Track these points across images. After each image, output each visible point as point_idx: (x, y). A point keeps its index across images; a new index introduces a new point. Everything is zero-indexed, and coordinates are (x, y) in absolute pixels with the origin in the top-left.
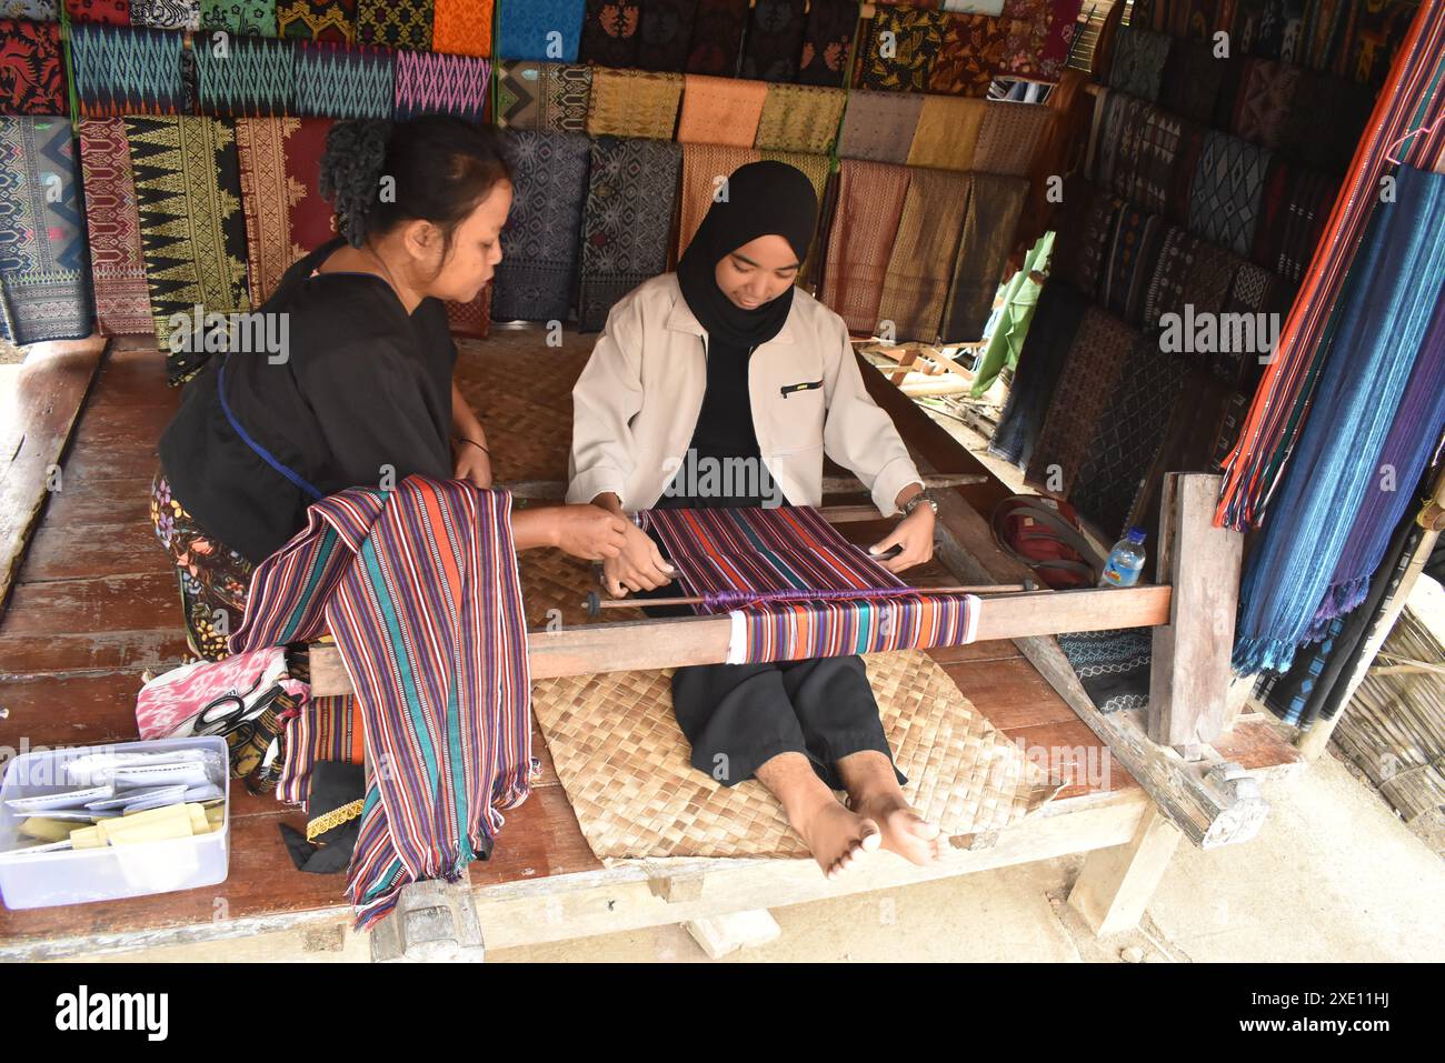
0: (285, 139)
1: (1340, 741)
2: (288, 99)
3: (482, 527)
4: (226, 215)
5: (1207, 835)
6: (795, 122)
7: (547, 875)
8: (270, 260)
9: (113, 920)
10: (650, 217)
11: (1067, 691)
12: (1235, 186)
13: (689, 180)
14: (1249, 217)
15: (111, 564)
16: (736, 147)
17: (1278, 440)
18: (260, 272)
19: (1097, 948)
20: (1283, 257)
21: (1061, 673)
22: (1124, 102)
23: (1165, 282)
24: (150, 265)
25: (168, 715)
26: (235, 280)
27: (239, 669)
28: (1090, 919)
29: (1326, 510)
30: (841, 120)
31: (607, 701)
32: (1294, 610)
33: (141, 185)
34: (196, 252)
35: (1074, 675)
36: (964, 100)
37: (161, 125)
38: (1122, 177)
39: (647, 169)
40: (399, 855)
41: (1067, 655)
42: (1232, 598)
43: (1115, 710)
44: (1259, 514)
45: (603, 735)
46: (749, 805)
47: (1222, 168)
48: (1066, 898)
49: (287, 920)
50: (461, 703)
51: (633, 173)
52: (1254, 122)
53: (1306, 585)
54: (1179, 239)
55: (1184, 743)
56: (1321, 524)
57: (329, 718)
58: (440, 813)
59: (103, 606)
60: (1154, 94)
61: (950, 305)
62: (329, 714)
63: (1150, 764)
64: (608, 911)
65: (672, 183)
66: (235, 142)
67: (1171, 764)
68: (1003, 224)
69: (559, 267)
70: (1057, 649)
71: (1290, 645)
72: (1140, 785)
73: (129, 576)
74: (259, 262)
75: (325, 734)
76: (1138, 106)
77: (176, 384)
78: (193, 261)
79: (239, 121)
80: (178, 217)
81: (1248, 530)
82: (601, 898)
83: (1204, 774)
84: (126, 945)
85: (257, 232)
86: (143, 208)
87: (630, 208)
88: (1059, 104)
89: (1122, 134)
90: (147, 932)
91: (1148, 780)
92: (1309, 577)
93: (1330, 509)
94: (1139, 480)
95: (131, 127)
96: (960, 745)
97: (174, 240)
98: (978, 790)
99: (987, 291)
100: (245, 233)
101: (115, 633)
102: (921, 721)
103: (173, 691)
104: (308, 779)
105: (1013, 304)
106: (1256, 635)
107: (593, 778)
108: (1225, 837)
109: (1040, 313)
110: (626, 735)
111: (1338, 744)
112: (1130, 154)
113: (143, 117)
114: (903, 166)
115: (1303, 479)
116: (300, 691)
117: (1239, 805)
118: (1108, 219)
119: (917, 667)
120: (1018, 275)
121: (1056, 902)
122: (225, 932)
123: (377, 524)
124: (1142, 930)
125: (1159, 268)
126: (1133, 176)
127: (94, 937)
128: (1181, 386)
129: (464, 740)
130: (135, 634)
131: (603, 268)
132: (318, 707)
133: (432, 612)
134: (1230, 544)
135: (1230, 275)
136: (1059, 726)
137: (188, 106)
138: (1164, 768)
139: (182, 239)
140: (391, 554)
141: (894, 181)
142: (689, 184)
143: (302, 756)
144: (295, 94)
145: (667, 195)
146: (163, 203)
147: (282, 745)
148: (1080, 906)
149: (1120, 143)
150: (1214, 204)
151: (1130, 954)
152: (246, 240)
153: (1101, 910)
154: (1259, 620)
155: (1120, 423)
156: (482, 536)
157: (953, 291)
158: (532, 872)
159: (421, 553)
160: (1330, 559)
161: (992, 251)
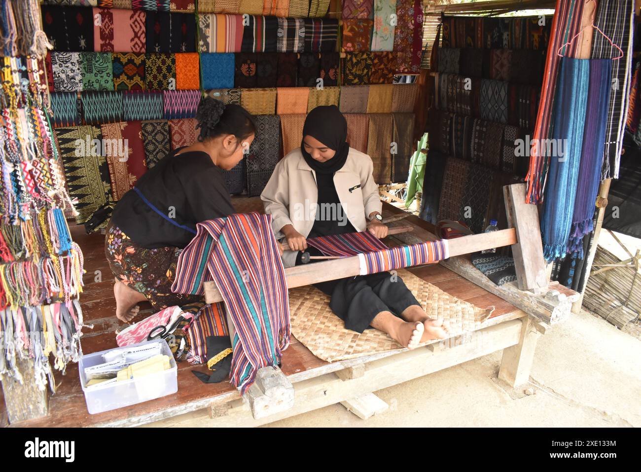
0: (122, 130)
1: (586, 305)
2: (121, 114)
3: (263, 228)
4: (100, 164)
5: (551, 318)
6: (322, 101)
7: (305, 370)
8: (120, 181)
9: (136, 412)
10: (271, 146)
11: (482, 284)
12: (496, 98)
13: (284, 128)
14: (504, 108)
15: (86, 298)
16: (300, 114)
17: (543, 166)
18: (116, 187)
19: (515, 392)
20: (521, 120)
21: (478, 277)
22: (446, 76)
23: (477, 141)
24: (71, 189)
25: (132, 342)
26: (106, 191)
27: (159, 319)
28: (509, 382)
29: (566, 190)
30: (339, 98)
31: (306, 313)
32: (562, 232)
33: (64, 156)
34: (89, 181)
35: (484, 276)
36: (385, 85)
37: (71, 130)
38: (451, 104)
39: (267, 126)
40: (250, 360)
41: (479, 269)
42: (538, 229)
43: (503, 284)
44: (541, 197)
45: (310, 324)
46: (375, 337)
47: (490, 92)
48: (497, 377)
49: (206, 402)
50: (265, 298)
51: (262, 129)
52: (499, 73)
53: (564, 221)
54: (479, 123)
55: (533, 288)
56: (565, 195)
57: (206, 324)
58: (264, 344)
59: (88, 312)
60: (457, 71)
61: (393, 168)
62: (205, 321)
63: (522, 299)
64: (324, 395)
65: (277, 130)
66: (102, 134)
67: (531, 296)
68: (408, 132)
69: (237, 170)
70: (475, 269)
71: (564, 246)
72: (520, 309)
73: (95, 301)
74: (115, 182)
75: (206, 329)
76: (452, 76)
77: (90, 233)
78: (88, 185)
79: (102, 125)
80: (81, 168)
81: (538, 203)
82: (321, 389)
83: (544, 297)
84: (143, 422)
85: (113, 170)
86: (66, 165)
87: (262, 143)
88: (420, 82)
89: (448, 88)
90: (151, 414)
91: (523, 306)
92: (565, 218)
93: (567, 189)
94: (483, 219)
95: (58, 132)
96: (448, 307)
97: (80, 177)
98: (460, 319)
99: (407, 160)
100: (109, 171)
101: (97, 320)
102: (430, 302)
103: (131, 334)
104: (204, 346)
105: (416, 166)
106: (551, 244)
107: (311, 337)
108: (558, 319)
109: (428, 167)
110: (319, 322)
111: (585, 306)
112: (452, 95)
113: (63, 128)
114: (365, 114)
115: (554, 178)
116: (191, 316)
117: (560, 304)
118: (449, 122)
119: (422, 285)
120: (416, 153)
121: (494, 379)
122: (183, 410)
123: (224, 228)
124: (530, 383)
125: (473, 136)
126: (456, 104)
127: (129, 419)
128: (492, 179)
129: (268, 313)
130: (106, 319)
131: (255, 169)
132: (200, 320)
133: (249, 261)
134: (533, 209)
135: (502, 131)
136: (483, 296)
137: (80, 122)
138: (528, 299)
139: (83, 177)
140: (230, 239)
141: (363, 121)
142: (284, 131)
143: (198, 339)
144: (124, 112)
145: (276, 137)
146: (74, 162)
147: (187, 339)
148: (504, 377)
149: (447, 92)
150: (490, 106)
151: (529, 391)
152: (109, 174)
153: (513, 376)
154: (551, 236)
155: (470, 199)
156: (264, 231)
157: (393, 161)
158: (299, 370)
159: (242, 238)
160: (571, 209)
161: (406, 143)
